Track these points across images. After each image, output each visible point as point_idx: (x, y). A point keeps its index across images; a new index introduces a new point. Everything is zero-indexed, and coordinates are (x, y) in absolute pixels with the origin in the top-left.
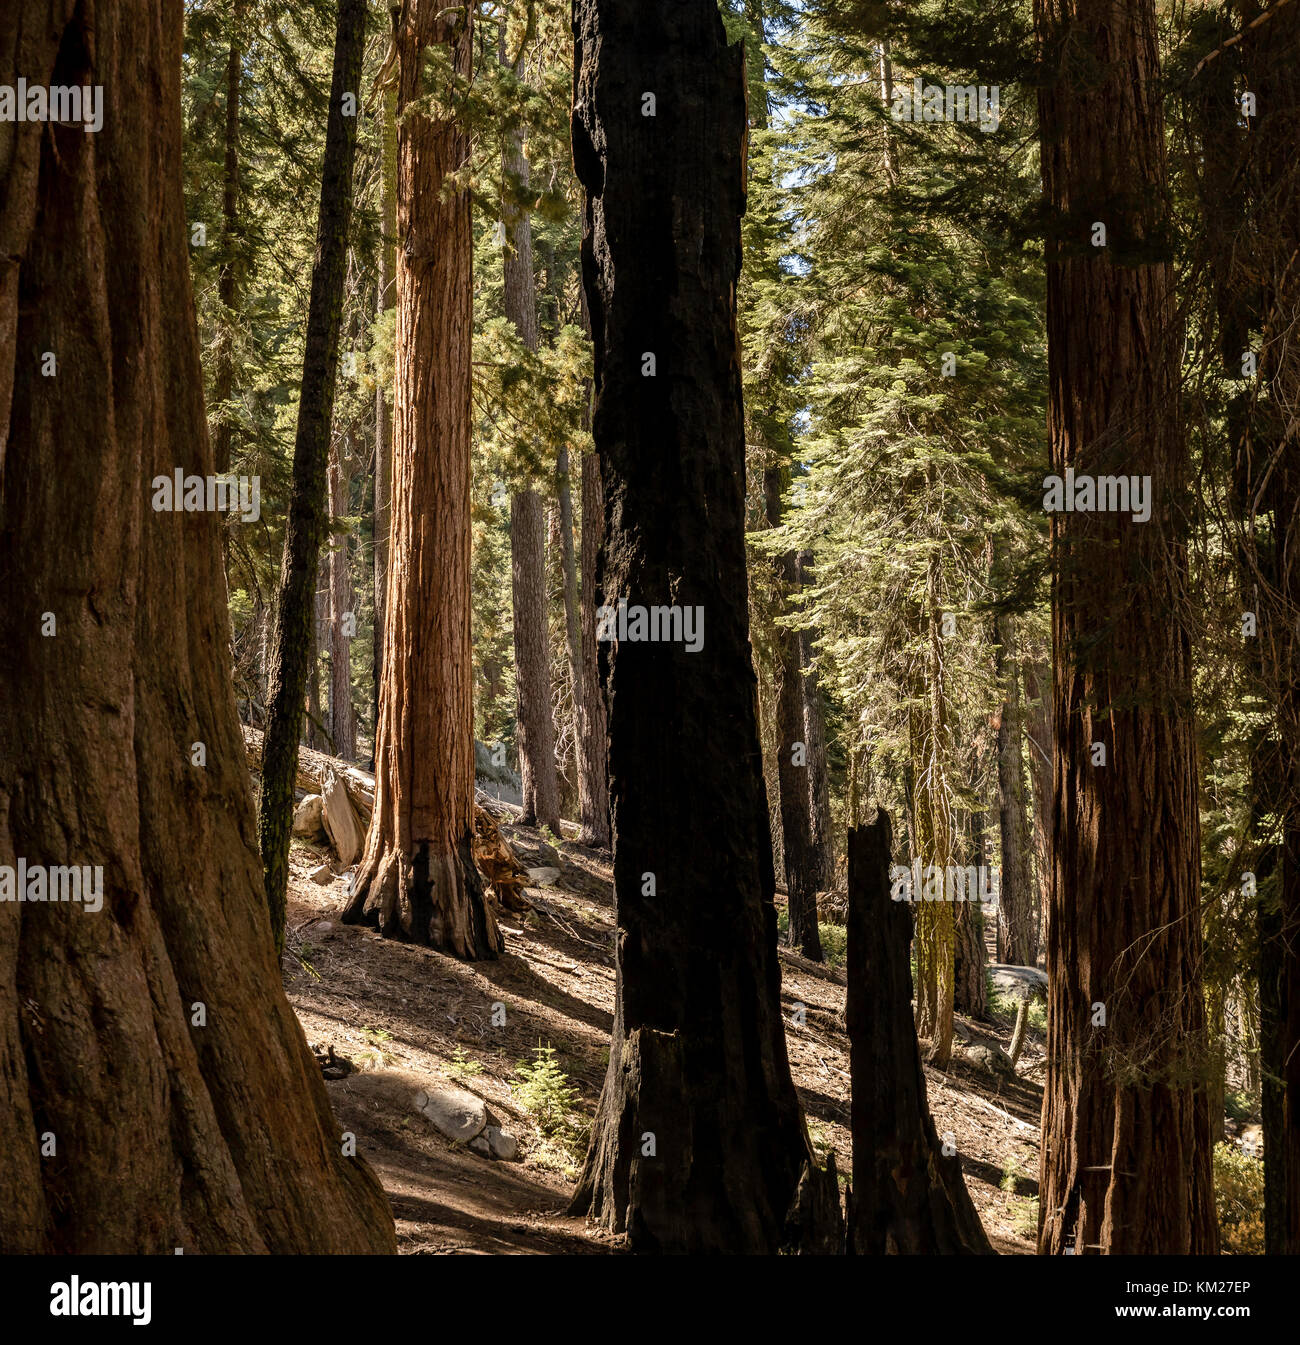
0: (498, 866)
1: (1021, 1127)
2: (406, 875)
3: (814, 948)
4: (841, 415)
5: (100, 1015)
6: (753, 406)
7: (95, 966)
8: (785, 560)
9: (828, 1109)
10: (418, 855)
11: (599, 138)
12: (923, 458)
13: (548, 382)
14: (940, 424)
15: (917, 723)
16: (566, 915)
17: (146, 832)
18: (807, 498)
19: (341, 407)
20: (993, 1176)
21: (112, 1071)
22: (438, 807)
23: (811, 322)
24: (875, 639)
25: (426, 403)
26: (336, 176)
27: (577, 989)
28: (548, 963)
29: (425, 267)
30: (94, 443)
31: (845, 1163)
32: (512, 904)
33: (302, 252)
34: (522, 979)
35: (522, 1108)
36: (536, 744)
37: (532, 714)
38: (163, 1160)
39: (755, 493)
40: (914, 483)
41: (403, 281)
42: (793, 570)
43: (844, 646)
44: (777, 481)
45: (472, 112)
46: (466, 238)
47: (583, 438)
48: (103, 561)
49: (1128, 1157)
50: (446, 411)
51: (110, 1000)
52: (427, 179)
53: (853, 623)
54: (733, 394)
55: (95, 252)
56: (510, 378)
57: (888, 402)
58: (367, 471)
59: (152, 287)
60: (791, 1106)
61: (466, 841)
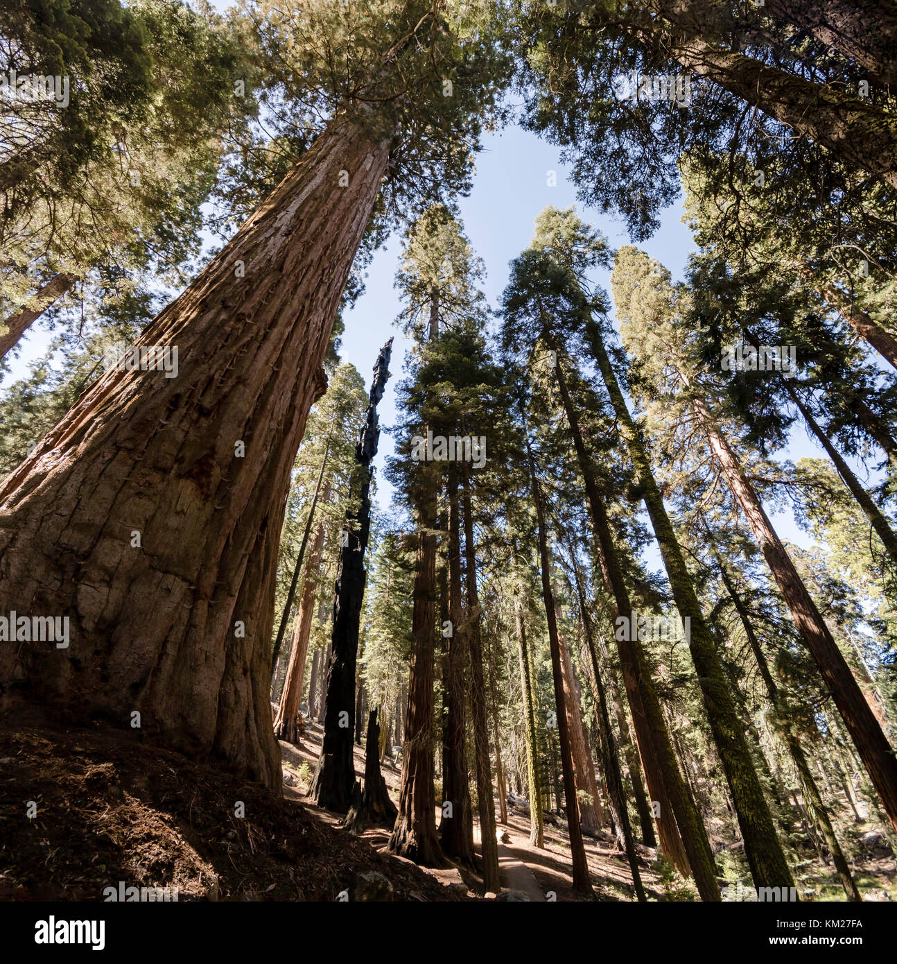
0: (301, 725)
1: (397, 777)
2: (283, 725)
3: (359, 743)
4: (375, 638)
5: (236, 692)
6: (360, 637)
7: (237, 682)
8: (362, 665)
9: (360, 775)
10: (286, 722)
11: (340, 584)
12: (388, 646)
13: (324, 630)
14: (392, 641)
15: (383, 696)
16: (313, 735)
17: (252, 660)
18: (368, 653)
19: (285, 636)
20: (390, 788)
21: (236, 703)
22: (291, 712)
23: (370, 622)
24: (377, 680)
25: (301, 633)
26: (292, 589)
27: (313, 750)
28: (307, 744)
29: (305, 608)
30: (257, 588)
31: (363, 785)
32: (302, 733)
33: (284, 602)
34: (302, 748)
35: (298, 775)
36: (311, 703)
37: (312, 699)
38: (243, 722)
39: (358, 653)
40: (386, 651)
41: (301, 611)
42: (363, 667)
43: (370, 681)
44: (362, 650)
45: (318, 581)
46: (313, 604)
47: (329, 641)
48: (254, 609)
49: (418, 774)
50: (304, 635)
51: (239, 689)
52: (307, 592)
53: (373, 677)
54: (357, 634)
55: (263, 556)
56: (317, 629)
57: (383, 637)
58: (289, 644)
59: (270, 567)
60: (353, 773)
61: (296, 719)
